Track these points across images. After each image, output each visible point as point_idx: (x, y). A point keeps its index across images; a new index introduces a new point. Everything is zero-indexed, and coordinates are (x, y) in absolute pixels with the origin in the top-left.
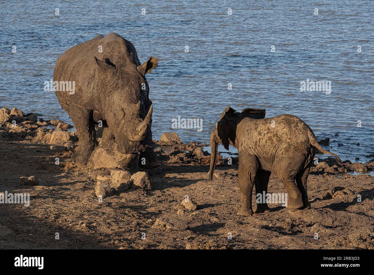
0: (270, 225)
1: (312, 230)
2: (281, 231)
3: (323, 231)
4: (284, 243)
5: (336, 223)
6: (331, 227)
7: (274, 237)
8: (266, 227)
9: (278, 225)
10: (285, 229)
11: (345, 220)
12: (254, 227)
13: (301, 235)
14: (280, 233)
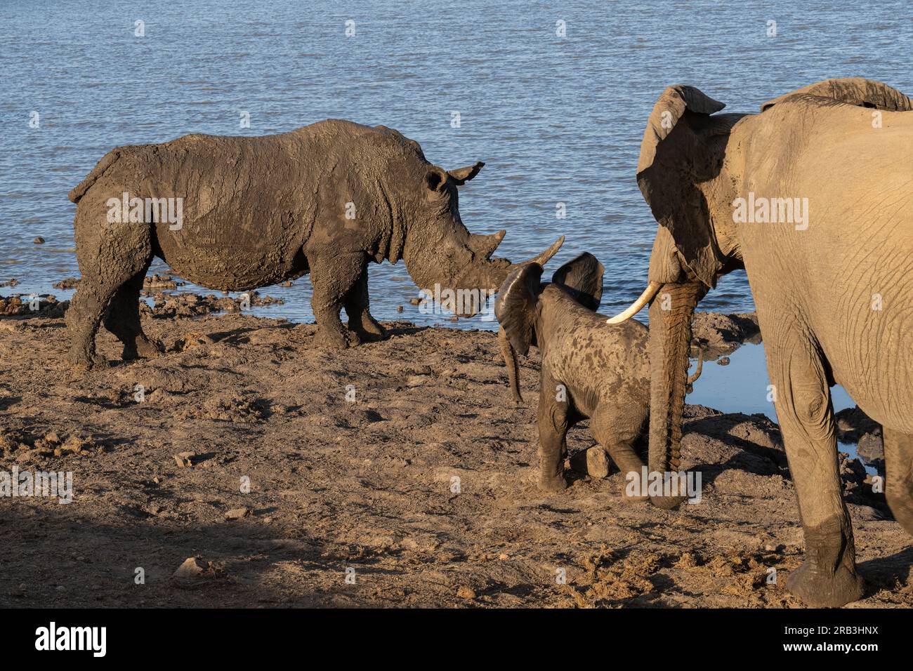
0: (89, 396)
1: (151, 399)
2: (105, 403)
3: (168, 399)
4: (108, 420)
5: (187, 387)
6: (180, 393)
7: (94, 412)
8: (83, 399)
9: (101, 394)
10: (112, 400)
11: (201, 382)
12: (64, 399)
13: (134, 407)
14: (103, 406)
